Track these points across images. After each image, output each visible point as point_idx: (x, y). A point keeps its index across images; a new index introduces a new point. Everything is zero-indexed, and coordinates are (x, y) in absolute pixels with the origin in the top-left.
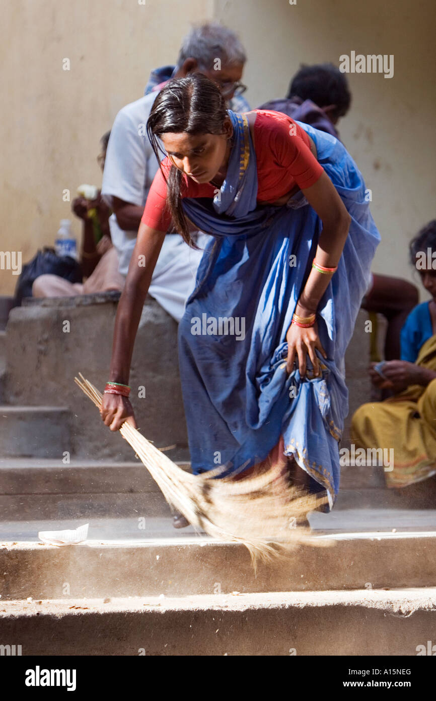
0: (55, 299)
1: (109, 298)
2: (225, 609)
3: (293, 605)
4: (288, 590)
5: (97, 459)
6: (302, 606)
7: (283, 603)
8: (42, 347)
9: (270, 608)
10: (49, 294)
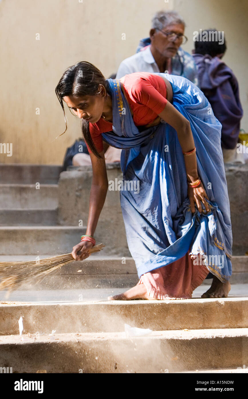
0: (85, 167)
1: (115, 166)
2: (180, 339)
3: (218, 336)
4: (215, 328)
5: (109, 255)
6: (223, 337)
7: (213, 335)
8: (78, 193)
9: (205, 338)
10: (82, 164)
